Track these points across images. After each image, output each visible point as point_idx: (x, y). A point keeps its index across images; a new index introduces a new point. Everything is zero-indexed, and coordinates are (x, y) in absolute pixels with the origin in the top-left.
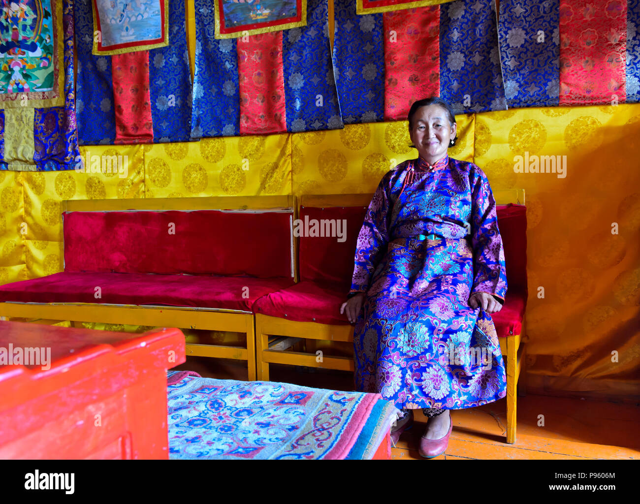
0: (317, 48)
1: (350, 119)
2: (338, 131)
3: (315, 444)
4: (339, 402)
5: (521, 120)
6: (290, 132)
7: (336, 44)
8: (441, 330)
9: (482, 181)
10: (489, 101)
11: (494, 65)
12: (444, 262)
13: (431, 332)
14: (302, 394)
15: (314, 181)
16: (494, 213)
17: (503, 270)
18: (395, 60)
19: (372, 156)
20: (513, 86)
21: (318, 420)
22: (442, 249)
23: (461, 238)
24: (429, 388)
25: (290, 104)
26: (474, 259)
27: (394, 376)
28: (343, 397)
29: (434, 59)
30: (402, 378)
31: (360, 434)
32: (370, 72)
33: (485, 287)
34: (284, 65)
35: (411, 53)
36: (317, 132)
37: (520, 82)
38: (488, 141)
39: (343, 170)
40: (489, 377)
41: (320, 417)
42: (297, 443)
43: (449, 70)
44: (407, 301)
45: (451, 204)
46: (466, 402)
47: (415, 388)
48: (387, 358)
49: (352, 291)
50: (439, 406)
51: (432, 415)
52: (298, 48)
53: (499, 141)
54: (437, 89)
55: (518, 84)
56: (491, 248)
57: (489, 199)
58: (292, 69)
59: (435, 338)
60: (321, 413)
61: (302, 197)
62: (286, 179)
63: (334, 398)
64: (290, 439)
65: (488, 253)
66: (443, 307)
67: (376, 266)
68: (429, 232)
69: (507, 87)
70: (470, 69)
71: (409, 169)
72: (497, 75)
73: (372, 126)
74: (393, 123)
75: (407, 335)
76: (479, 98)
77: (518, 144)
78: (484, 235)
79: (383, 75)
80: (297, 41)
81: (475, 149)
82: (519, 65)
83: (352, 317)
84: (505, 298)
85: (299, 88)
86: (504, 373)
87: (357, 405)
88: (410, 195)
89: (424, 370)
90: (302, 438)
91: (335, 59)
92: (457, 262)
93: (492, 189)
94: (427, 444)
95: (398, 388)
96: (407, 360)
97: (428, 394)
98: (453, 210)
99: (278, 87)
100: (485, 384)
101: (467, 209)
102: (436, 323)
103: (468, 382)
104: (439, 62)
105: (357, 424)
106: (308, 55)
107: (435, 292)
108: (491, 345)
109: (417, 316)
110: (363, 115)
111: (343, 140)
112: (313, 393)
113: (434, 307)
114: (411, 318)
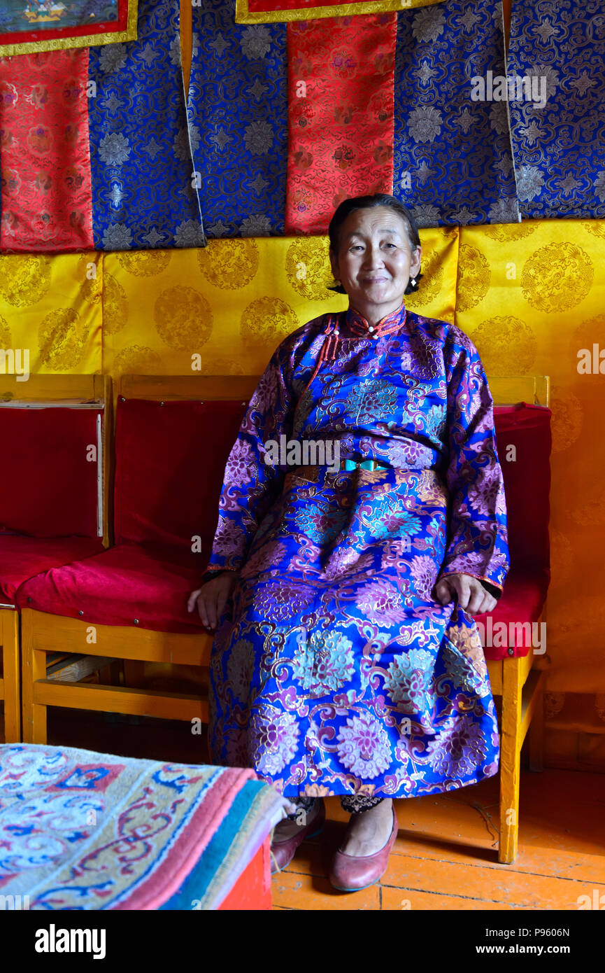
0: (157, 86)
1: (221, 228)
2: (195, 252)
3: (116, 868)
4: (171, 784)
5: (547, 243)
6: (100, 250)
7: (194, 80)
8: (377, 646)
9: (468, 360)
10: (486, 204)
11: (496, 135)
12: (391, 514)
13: (358, 650)
14: (101, 769)
15: (147, 349)
16: (489, 421)
17: (502, 532)
18: (309, 116)
19: (260, 302)
20: (532, 177)
21: (128, 820)
22: (386, 489)
23: (425, 468)
24: (352, 758)
25: (102, 195)
26: (449, 510)
27: (284, 733)
28: (179, 775)
29: (383, 118)
30: (298, 737)
31: (207, 848)
32: (259, 137)
33: (466, 564)
34: (91, 117)
35: (341, 105)
36: (154, 252)
37: (545, 170)
38: (484, 281)
39: (204, 328)
40: (467, 736)
41: (131, 814)
42: (82, 865)
43: (411, 140)
44: (315, 589)
45: (408, 403)
46: (421, 784)
47: (323, 756)
48: (273, 698)
49: (212, 568)
50: (370, 792)
51: (357, 809)
52: (119, 83)
53: (504, 282)
54: (387, 177)
55: (542, 174)
56: (481, 490)
57: (481, 394)
58: (107, 125)
59: (366, 661)
60: (135, 807)
61: (122, 377)
62: (91, 344)
63: (164, 777)
64: (70, 859)
65: (475, 498)
66: (383, 602)
67: (259, 518)
68: (364, 455)
69: (521, 178)
70: (451, 141)
71: (328, 331)
72: (503, 154)
73: (262, 244)
74: (302, 240)
75: (311, 655)
76: (468, 197)
77: (539, 289)
78: (469, 464)
79: (284, 145)
80: (117, 70)
81: (458, 296)
82: (545, 137)
83: (209, 618)
84: (504, 585)
85: (120, 163)
86: (495, 729)
87: (205, 791)
88: (331, 382)
89: (342, 721)
90: (93, 856)
91: (191, 109)
92: (415, 515)
93: (487, 375)
94: (348, 864)
95: (291, 756)
96: (310, 703)
97: (349, 769)
98: (411, 414)
99: (77, 160)
100: (460, 750)
101: (439, 412)
102: (369, 633)
103: (427, 746)
104: (394, 124)
105: (202, 828)
106: (139, 100)
107: (369, 573)
108: (471, 675)
109: (332, 618)
110: (245, 221)
111: (205, 270)
112: (122, 767)
113: (367, 602)
114: (320, 622)
